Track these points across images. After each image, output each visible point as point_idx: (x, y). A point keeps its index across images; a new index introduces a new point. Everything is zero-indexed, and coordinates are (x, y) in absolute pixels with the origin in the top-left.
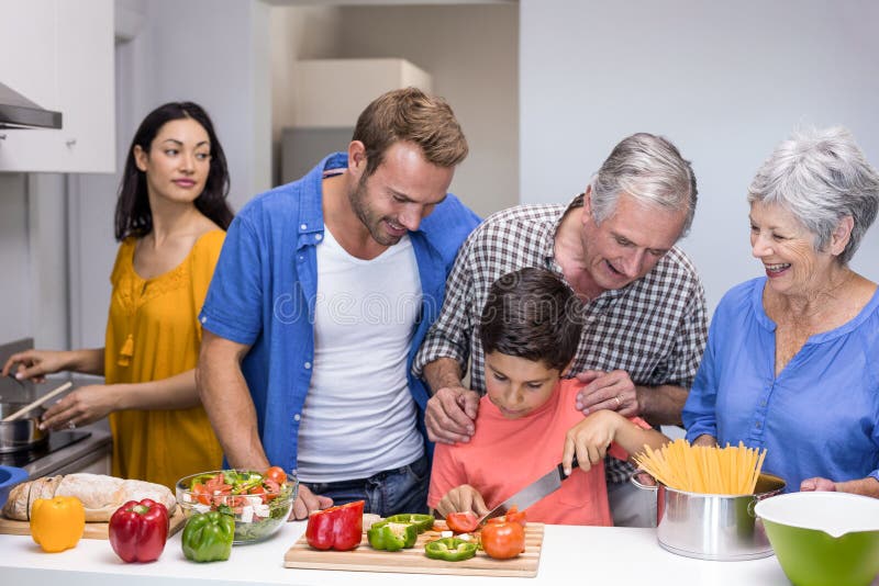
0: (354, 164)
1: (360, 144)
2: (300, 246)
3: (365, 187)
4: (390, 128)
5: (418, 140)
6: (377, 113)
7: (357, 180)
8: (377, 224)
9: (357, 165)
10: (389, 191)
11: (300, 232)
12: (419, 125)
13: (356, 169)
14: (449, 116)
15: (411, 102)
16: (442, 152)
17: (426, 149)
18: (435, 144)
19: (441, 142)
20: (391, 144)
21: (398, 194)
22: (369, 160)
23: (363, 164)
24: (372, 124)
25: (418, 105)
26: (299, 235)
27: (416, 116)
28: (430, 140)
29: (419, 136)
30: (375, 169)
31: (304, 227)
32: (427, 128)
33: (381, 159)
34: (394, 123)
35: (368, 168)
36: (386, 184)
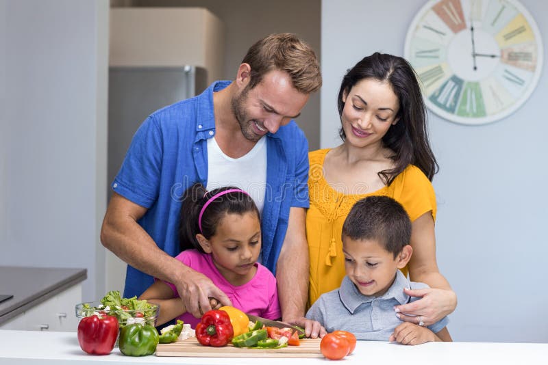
0: (241, 78)
1: (248, 65)
2: (197, 140)
3: (246, 96)
4: (271, 59)
5: (289, 71)
6: (264, 47)
7: (240, 91)
8: (248, 122)
9: (242, 80)
10: (262, 103)
11: (198, 130)
12: (292, 61)
13: (242, 82)
14: (313, 58)
15: (289, 44)
16: (305, 82)
17: (293, 78)
18: (300, 76)
19: (305, 75)
20: (270, 70)
21: (268, 106)
22: (252, 78)
23: (247, 80)
24: (259, 54)
25: (294, 47)
26: (197, 133)
27: (292, 55)
28: (298, 73)
29: (291, 69)
30: (255, 85)
31: (200, 127)
32: (297, 64)
33: (261, 79)
34: (275, 56)
35: (250, 84)
36: (261, 98)
